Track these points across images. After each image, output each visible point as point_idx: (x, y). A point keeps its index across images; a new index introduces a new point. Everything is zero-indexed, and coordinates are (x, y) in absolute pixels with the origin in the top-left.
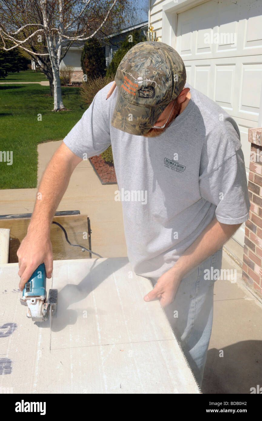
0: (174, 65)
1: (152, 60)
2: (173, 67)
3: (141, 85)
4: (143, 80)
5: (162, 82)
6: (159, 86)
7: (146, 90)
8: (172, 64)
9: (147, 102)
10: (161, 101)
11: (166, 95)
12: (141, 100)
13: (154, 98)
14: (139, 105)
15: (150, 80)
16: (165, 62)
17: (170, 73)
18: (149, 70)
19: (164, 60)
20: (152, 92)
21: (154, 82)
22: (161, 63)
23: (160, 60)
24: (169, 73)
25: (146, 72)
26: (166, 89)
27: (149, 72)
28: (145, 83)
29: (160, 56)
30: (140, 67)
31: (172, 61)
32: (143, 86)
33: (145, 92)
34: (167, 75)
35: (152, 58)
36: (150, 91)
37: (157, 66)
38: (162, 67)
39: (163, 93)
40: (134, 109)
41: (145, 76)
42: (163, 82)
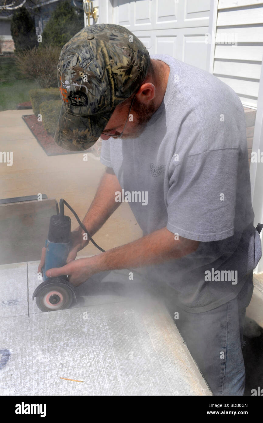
0: (109, 60)
1: (79, 57)
2: (108, 63)
3: (70, 90)
4: (70, 85)
5: (92, 85)
6: (91, 90)
7: (77, 96)
8: (107, 59)
9: (81, 111)
10: (97, 109)
11: (101, 102)
12: (75, 109)
13: (88, 106)
14: (74, 114)
15: (77, 85)
16: (95, 59)
17: (101, 73)
18: (75, 71)
19: (95, 55)
20: (85, 99)
21: (82, 86)
22: (89, 61)
23: (88, 56)
24: (99, 73)
25: (71, 74)
26: (100, 95)
27: (75, 74)
28: (73, 88)
29: (90, 50)
30: (66, 67)
31: (107, 55)
32: (71, 92)
33: (77, 99)
34: (98, 76)
35: (79, 54)
36: (82, 97)
37: (84, 65)
38: (90, 66)
39: (97, 99)
40: (70, 120)
41: (71, 79)
42: (94, 85)
